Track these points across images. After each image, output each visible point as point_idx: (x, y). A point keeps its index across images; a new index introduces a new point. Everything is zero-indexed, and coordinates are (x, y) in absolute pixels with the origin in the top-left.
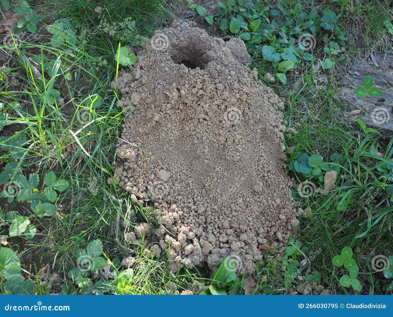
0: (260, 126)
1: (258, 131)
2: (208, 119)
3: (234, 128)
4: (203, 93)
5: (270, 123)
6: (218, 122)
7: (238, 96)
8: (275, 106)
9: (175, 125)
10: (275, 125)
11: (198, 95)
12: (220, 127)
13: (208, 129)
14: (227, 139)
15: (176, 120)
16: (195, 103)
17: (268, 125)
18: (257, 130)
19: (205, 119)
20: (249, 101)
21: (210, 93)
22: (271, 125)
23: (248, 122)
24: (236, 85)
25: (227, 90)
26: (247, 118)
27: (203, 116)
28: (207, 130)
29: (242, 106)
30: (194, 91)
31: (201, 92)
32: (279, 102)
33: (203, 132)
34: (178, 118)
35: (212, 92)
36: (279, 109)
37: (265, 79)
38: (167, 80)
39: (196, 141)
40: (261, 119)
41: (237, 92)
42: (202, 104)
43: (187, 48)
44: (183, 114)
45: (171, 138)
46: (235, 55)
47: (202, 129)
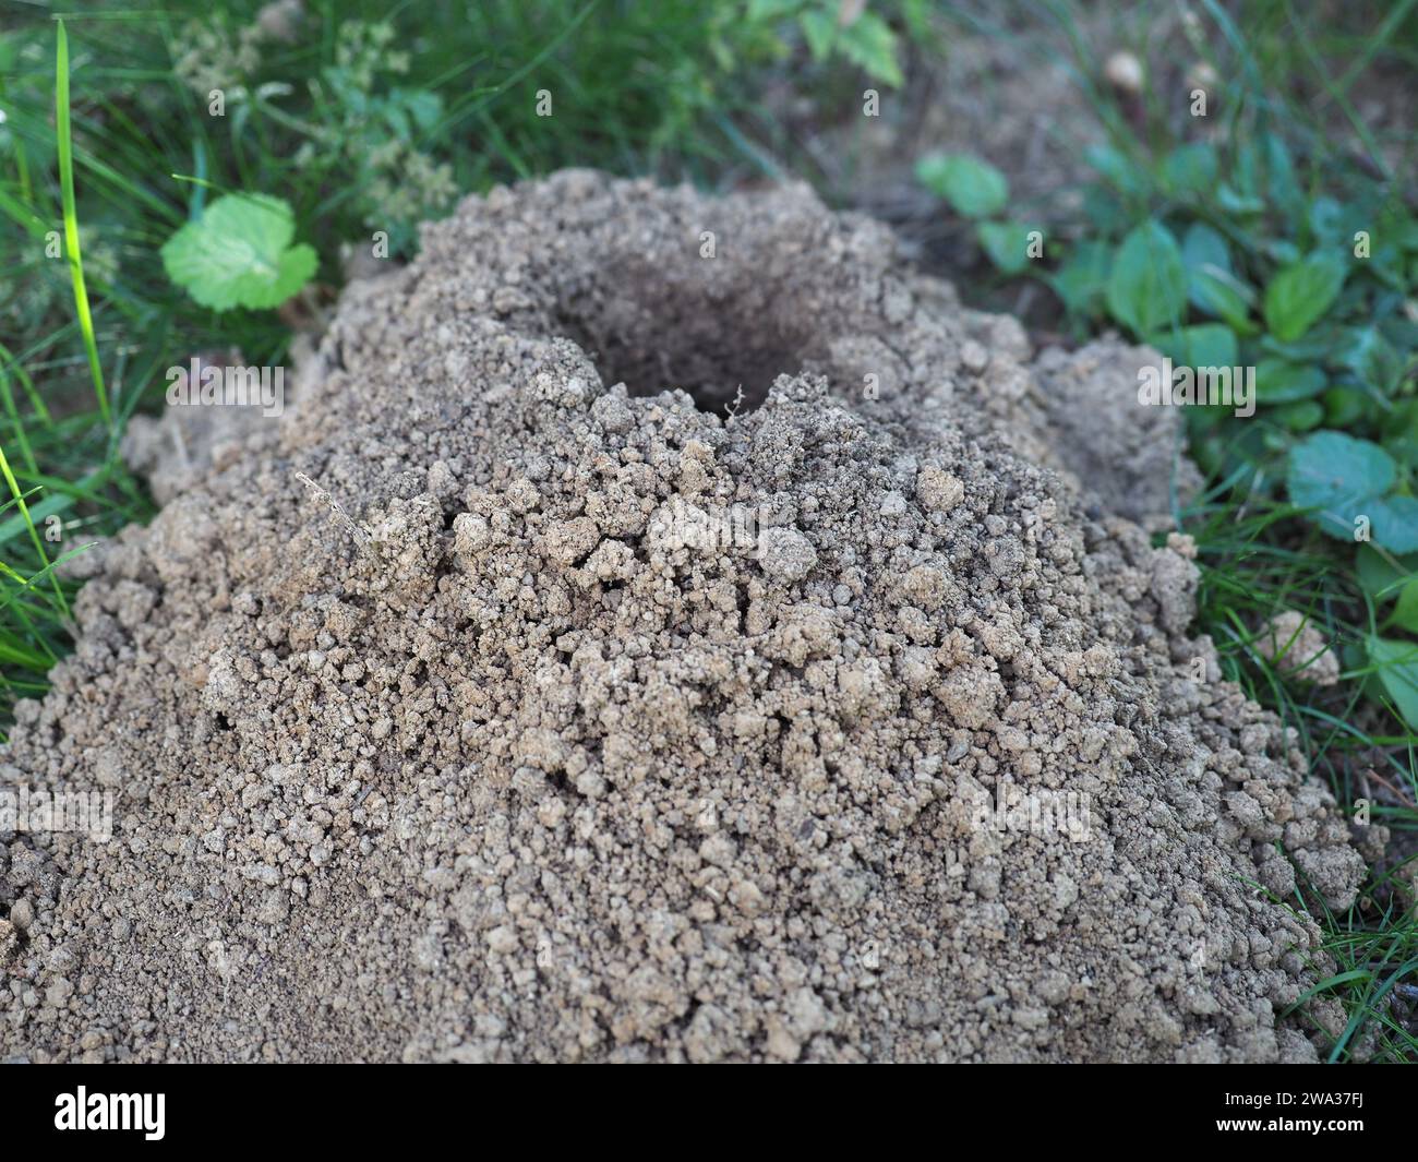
0: (1057, 983)
1: (1020, 1015)
2: (588, 783)
3: (797, 926)
4: (625, 572)
5: (1165, 979)
6: (663, 835)
7: (918, 664)
8: (1276, 862)
9: (334, 776)
10: (1206, 1004)
11: (584, 578)
12: (674, 887)
13: (562, 869)
14: (695, 1003)
15: (354, 741)
16: (538, 633)
17: (1136, 988)
18: (1012, 1002)
19: (559, 780)
20: (1015, 739)
21: (681, 580)
22: (1168, 996)
23: (950, 911)
24: (927, 573)
25: (842, 594)
26: (956, 870)
27: (545, 747)
28: (548, 879)
29: (933, 762)
30: (559, 539)
31: (612, 559)
32: (1321, 843)
33: (511, 883)
34: (381, 728)
35: (698, 579)
36: (1307, 894)
37: (1259, 652)
38: (416, 436)
39: (425, 954)
40: (1086, 922)
41: (922, 628)
42: (590, 651)
43: (720, 306)
44: (426, 702)
45: (251, 871)
46: (1081, 446)
47: (508, 861)
